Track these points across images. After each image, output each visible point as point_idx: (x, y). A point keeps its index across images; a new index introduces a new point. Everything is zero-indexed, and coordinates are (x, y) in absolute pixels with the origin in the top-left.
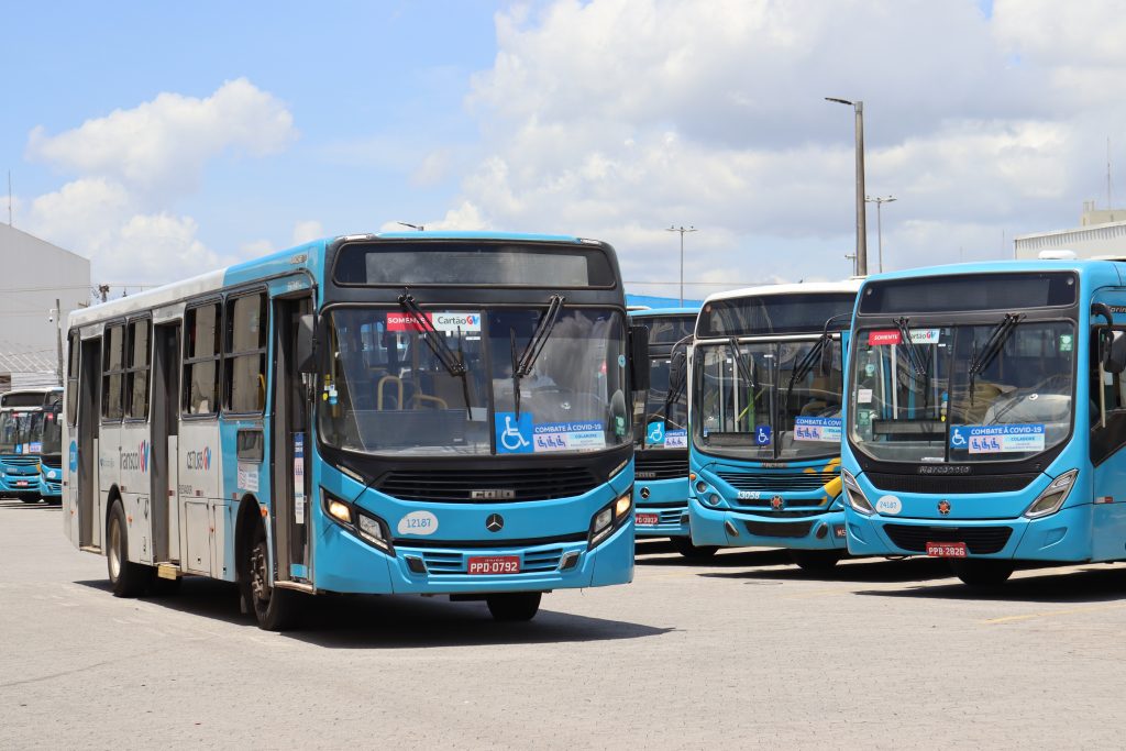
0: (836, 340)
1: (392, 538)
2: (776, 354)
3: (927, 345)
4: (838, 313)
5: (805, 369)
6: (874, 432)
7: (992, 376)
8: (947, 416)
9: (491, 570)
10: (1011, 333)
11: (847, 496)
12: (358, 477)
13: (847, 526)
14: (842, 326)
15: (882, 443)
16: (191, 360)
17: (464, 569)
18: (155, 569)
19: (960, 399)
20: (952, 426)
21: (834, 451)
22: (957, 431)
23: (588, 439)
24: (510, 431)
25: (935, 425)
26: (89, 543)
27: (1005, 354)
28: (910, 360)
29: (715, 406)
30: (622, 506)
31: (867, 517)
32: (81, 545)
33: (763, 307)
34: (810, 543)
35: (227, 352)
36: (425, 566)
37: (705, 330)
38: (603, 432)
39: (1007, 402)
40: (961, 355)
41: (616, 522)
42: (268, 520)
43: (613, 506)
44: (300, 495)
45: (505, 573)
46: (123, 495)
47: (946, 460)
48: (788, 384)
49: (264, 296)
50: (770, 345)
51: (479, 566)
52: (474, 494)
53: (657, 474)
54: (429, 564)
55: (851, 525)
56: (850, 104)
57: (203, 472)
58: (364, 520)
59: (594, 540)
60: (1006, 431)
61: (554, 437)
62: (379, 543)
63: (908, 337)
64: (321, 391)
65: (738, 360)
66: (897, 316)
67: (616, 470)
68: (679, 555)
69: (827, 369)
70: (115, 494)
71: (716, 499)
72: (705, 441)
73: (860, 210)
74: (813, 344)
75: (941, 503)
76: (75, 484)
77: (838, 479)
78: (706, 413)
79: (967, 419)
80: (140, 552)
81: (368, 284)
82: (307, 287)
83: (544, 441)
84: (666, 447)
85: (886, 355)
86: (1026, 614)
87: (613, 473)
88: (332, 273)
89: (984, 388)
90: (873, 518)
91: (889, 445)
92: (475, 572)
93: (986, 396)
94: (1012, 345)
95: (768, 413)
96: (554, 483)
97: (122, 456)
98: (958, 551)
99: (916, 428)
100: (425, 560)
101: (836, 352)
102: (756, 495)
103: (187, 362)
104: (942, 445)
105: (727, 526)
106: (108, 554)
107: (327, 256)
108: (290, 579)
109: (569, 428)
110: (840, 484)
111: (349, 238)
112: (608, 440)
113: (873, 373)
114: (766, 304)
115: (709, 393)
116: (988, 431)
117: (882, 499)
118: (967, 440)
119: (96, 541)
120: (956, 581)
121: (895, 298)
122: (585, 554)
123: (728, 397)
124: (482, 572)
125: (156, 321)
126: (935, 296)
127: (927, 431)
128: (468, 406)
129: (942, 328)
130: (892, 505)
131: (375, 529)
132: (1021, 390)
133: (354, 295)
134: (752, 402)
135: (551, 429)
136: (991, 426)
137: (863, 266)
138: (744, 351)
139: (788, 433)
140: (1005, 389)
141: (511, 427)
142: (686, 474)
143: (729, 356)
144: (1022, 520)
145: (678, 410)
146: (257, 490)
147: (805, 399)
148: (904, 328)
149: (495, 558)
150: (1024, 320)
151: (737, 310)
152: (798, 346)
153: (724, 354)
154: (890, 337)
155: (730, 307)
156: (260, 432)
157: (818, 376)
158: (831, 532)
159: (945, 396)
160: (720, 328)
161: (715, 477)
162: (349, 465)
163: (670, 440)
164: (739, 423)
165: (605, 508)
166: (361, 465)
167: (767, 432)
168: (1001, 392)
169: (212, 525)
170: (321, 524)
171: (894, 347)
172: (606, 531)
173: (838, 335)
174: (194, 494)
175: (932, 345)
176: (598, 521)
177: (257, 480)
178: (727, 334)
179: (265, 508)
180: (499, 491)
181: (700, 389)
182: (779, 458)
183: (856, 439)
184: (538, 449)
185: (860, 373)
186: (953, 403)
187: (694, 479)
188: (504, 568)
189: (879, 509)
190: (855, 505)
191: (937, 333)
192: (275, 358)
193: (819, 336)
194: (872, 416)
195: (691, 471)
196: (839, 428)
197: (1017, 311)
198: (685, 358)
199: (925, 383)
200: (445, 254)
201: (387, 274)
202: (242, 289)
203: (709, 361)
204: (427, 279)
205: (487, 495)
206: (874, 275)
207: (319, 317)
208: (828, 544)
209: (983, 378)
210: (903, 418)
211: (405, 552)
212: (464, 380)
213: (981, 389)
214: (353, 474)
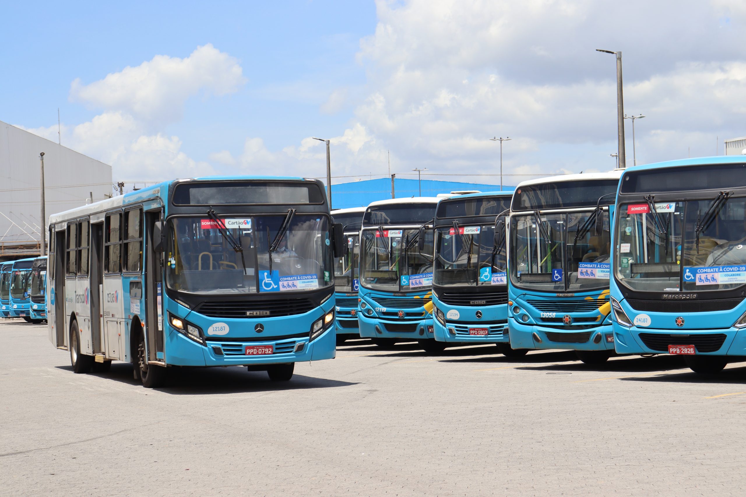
0: (605, 211)
1: (205, 337)
2: (565, 221)
3: (667, 213)
4: (606, 193)
5: (585, 230)
6: (632, 272)
7: (711, 234)
8: (681, 261)
9: (258, 353)
10: (724, 204)
11: (613, 314)
12: (186, 306)
13: (615, 335)
14: (610, 202)
15: (638, 280)
16: (109, 244)
17: (243, 352)
18: (93, 358)
19: (689, 249)
20: (684, 267)
21: (605, 285)
22: (688, 270)
23: (309, 283)
24: (267, 280)
25: (673, 266)
26: (62, 345)
27: (720, 218)
28: (656, 223)
29: (525, 256)
30: (328, 318)
31: (628, 329)
32: (58, 346)
33: (556, 190)
34: (590, 346)
35: (125, 239)
36: (223, 351)
37: (518, 206)
38: (317, 280)
39: (722, 251)
40: (690, 220)
41: (325, 327)
42: (145, 329)
43: (323, 318)
44: (160, 316)
45: (265, 354)
46: (77, 317)
47: (681, 290)
48: (573, 241)
49: (141, 210)
50: (561, 215)
51: (251, 351)
52: (248, 313)
53: (487, 302)
54: (225, 350)
55: (617, 334)
56: (613, 53)
57: (114, 304)
58: (190, 328)
59: (313, 336)
60: (721, 270)
61: (290, 283)
62: (198, 340)
63: (654, 208)
64: (167, 261)
65: (540, 225)
66: (646, 195)
67: (325, 299)
68: (502, 355)
69: (599, 231)
70: (73, 317)
71: (526, 318)
72: (519, 279)
73: (620, 124)
74: (590, 214)
75: (678, 318)
76: (54, 312)
77: (608, 304)
78: (518, 261)
79: (694, 262)
80: (86, 349)
81: (191, 204)
82: (160, 206)
83: (285, 285)
84: (493, 284)
85: (639, 220)
86: (736, 392)
87: (323, 301)
88: (172, 199)
89: (706, 242)
90: (632, 329)
91: (642, 280)
92: (249, 354)
93: (707, 247)
94: (725, 213)
95: (561, 261)
96: (291, 307)
97: (77, 295)
98: (690, 351)
99: (660, 269)
100: (222, 348)
101: (606, 219)
102: (553, 315)
103: (107, 245)
104: (677, 280)
105: (534, 336)
106: (71, 351)
107: (169, 190)
108: (156, 360)
109: (299, 278)
110: (609, 306)
111: (181, 181)
112: (320, 284)
113: (631, 232)
114: (558, 188)
115: (521, 247)
116: (709, 270)
117: (638, 317)
118: (695, 276)
119: (65, 344)
120: (689, 370)
121: (645, 182)
122: (308, 344)
123: (533, 249)
124: (253, 354)
125: (92, 222)
126: (671, 181)
127: (667, 271)
128: (245, 267)
129: (677, 202)
130: (645, 321)
131: (196, 333)
132: (732, 243)
133: (184, 211)
134: (549, 253)
135: (289, 279)
136: (711, 267)
137: (623, 162)
138: (544, 219)
139: (574, 274)
140: (720, 242)
141: (267, 278)
142: (506, 301)
143: (534, 223)
144: (733, 329)
145: (501, 259)
146: (139, 313)
147: (585, 250)
148: (651, 202)
149: (260, 346)
150: (733, 196)
151: (539, 192)
152: (580, 215)
153: (530, 221)
154: (642, 208)
155: (534, 190)
156: (140, 282)
157: (594, 235)
158: (604, 339)
159: (679, 247)
160: (527, 204)
161: (525, 303)
162: (182, 299)
163: (495, 279)
164: (541, 267)
165: (319, 320)
166: (188, 299)
167: (559, 273)
168: (717, 244)
169: (119, 332)
170: (168, 330)
171: (644, 215)
172: (319, 332)
173: (607, 208)
174: (111, 316)
175: (670, 213)
176: (315, 327)
177: (139, 308)
178: (532, 208)
179: (143, 323)
180: (261, 312)
181: (514, 245)
182: (568, 290)
183: (620, 276)
184: (282, 289)
185: (621, 233)
186: (685, 252)
187: (511, 305)
188: (265, 351)
189: (636, 323)
190: (619, 321)
191: (673, 205)
192: (147, 243)
193: (593, 208)
194: (631, 261)
195: (509, 300)
196: (609, 270)
197: (727, 190)
198: (504, 224)
199: (666, 239)
200: (231, 188)
201: (201, 199)
202: (131, 206)
203: (520, 227)
204: (222, 201)
205: (255, 314)
206: (630, 167)
207: (165, 223)
208: (601, 347)
209: (705, 235)
210: (651, 262)
211: (212, 344)
212: (242, 254)
213: (703, 242)
214: (184, 304)
